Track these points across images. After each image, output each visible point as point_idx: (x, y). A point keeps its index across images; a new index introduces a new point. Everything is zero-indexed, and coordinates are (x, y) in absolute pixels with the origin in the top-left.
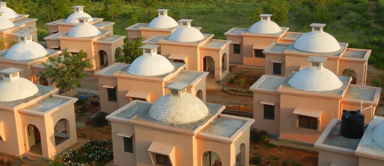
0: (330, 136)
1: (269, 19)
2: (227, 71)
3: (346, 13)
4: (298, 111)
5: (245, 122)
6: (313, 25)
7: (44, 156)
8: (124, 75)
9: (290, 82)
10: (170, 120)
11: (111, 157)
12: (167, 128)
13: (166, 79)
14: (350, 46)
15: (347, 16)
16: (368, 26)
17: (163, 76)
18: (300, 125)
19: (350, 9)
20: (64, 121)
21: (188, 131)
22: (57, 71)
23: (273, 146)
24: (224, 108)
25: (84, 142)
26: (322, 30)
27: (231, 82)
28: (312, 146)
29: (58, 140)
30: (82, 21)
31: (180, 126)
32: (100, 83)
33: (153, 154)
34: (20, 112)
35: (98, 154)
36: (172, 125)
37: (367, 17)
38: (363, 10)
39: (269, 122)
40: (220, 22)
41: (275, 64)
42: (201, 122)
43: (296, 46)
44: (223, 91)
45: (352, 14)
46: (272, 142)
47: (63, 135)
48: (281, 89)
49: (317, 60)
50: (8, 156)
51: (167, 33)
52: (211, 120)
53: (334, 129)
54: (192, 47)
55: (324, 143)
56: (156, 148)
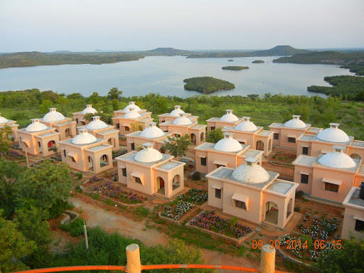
0: (352, 199)
1: (298, 119)
2: (271, 151)
3: (344, 115)
4: (325, 180)
5: (293, 185)
6: (331, 124)
7: (166, 196)
8: (212, 150)
9: (319, 161)
10: (246, 181)
11: (206, 200)
12: (245, 185)
13: (238, 154)
14: (355, 139)
15: (345, 117)
16: (360, 124)
17: (237, 153)
18: (326, 189)
19: (346, 112)
20: (178, 176)
21: (259, 189)
22: (172, 145)
23: (307, 201)
24: (278, 175)
25: (188, 189)
26: (337, 127)
27: (274, 158)
28: (341, 204)
29: (174, 187)
30: (181, 115)
31: (253, 185)
32: (197, 154)
33: (234, 200)
34: (153, 169)
35: (198, 197)
36: (248, 184)
37: (359, 118)
38: (356, 114)
39: (304, 185)
40: (260, 118)
41: (304, 148)
42: (265, 183)
43: (318, 136)
44: (269, 163)
45: (348, 116)
46: (306, 198)
47: (176, 185)
48: (314, 165)
49: (339, 147)
50: (145, 194)
51: (232, 124)
52: (271, 183)
53: (354, 194)
54: (250, 134)
55: (349, 202)
56: (237, 197)
